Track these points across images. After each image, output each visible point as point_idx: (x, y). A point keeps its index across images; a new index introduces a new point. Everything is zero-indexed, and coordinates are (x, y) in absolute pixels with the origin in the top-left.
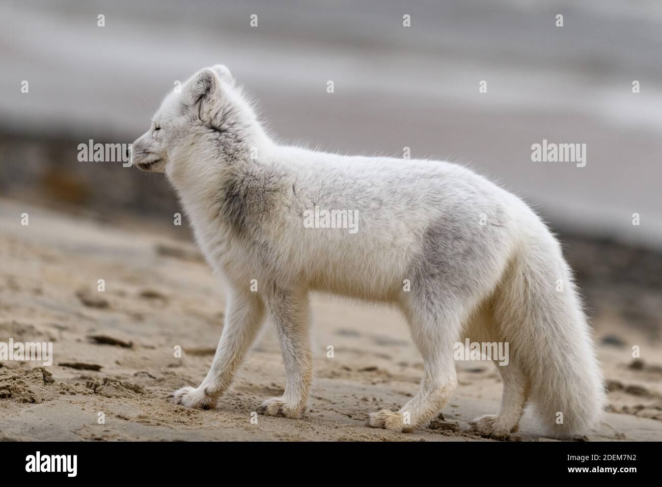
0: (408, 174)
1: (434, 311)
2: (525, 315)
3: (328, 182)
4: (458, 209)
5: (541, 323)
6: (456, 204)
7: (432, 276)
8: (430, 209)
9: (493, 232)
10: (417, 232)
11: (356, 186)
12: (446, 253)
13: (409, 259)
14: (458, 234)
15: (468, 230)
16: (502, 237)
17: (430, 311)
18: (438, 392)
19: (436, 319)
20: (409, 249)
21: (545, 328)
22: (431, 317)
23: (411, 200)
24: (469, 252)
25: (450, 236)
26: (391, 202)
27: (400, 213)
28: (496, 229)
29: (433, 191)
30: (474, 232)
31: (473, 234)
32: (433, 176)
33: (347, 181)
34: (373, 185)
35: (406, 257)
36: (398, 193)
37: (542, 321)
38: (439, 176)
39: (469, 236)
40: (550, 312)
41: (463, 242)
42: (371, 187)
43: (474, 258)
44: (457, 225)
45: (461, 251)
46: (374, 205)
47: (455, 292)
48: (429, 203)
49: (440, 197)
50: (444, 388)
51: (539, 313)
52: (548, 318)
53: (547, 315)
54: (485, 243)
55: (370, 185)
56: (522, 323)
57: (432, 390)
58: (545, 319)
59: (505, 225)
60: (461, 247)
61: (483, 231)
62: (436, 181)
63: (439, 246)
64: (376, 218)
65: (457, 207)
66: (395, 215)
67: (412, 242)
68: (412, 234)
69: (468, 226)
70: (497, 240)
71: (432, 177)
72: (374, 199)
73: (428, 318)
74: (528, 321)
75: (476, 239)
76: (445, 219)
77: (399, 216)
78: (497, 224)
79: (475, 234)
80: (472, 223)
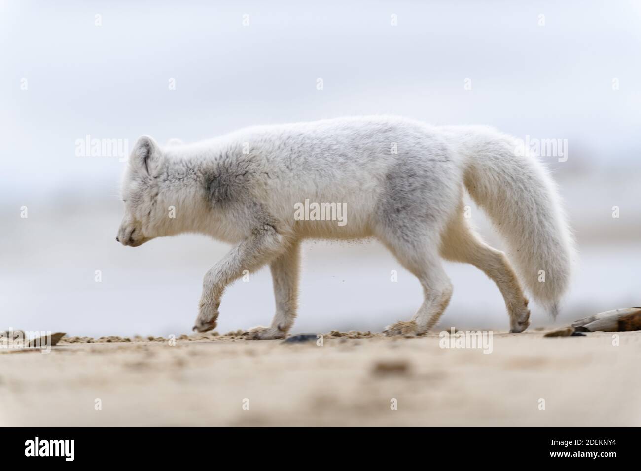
1: (410, 240)
3: (296, 147)
4: (409, 155)
8: (387, 158)
9: (441, 166)
10: (379, 177)
11: (323, 147)
13: (375, 198)
14: (411, 173)
15: (420, 169)
17: (408, 241)
18: (439, 298)
19: (414, 246)
20: (374, 191)
22: (410, 246)
23: (372, 154)
24: (425, 187)
28: (444, 164)
30: (425, 169)
31: (425, 171)
33: (314, 142)
34: (338, 143)
35: (373, 197)
36: (361, 149)
39: (421, 173)
41: (418, 178)
42: (336, 144)
43: (431, 190)
46: (341, 160)
47: (422, 221)
55: (335, 143)
57: (433, 298)
59: (450, 159)
61: (433, 167)
64: (344, 170)
66: (360, 166)
67: (376, 184)
68: (375, 179)
69: (419, 165)
70: (447, 172)
72: (340, 155)
73: (409, 248)
75: (428, 174)
77: (363, 166)
78: (444, 160)
79: (427, 171)
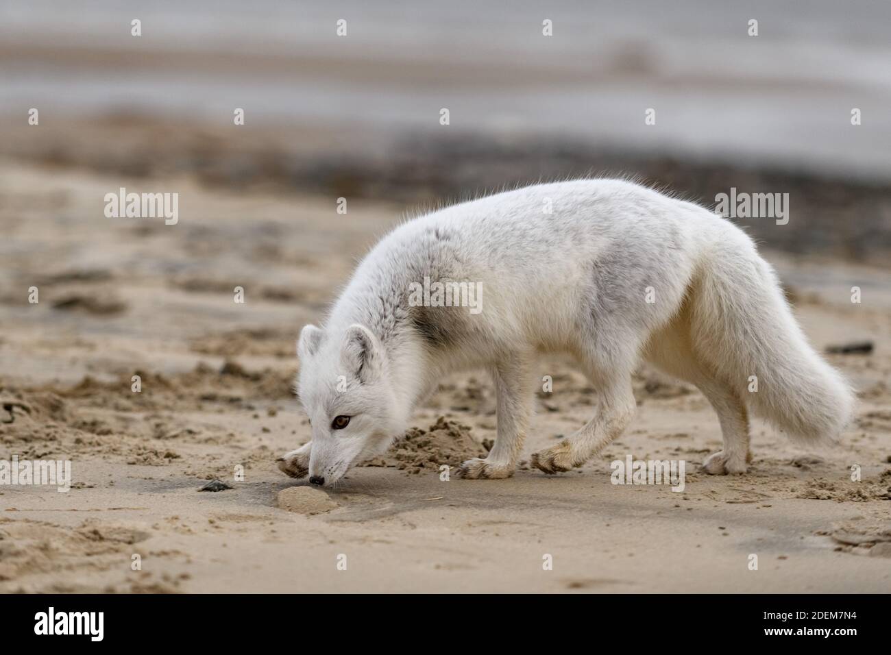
0: (567, 204)
2: (723, 330)
5: (741, 337)
6: (627, 228)
7: (611, 312)
9: (670, 255)
12: (624, 285)
14: (635, 261)
15: (645, 256)
16: (681, 260)
18: (615, 423)
21: (746, 342)
24: (647, 281)
25: (626, 262)
26: (558, 241)
27: (568, 250)
28: (673, 252)
29: (599, 220)
30: (651, 257)
32: (595, 201)
37: (743, 336)
38: (602, 200)
39: (645, 261)
40: (751, 324)
41: (641, 269)
44: (632, 250)
45: (639, 280)
48: (595, 234)
49: (606, 224)
50: (623, 418)
51: (738, 326)
52: (749, 331)
53: (748, 328)
54: (664, 269)
56: (720, 338)
57: (609, 420)
58: (745, 332)
59: (683, 247)
60: (638, 275)
61: (661, 255)
62: (600, 207)
63: (617, 276)
65: (629, 232)
69: (645, 251)
70: (677, 265)
71: (594, 203)
74: (726, 335)
75: (654, 264)
76: (618, 245)
78: (675, 247)
79: (652, 259)
80: (647, 248)
